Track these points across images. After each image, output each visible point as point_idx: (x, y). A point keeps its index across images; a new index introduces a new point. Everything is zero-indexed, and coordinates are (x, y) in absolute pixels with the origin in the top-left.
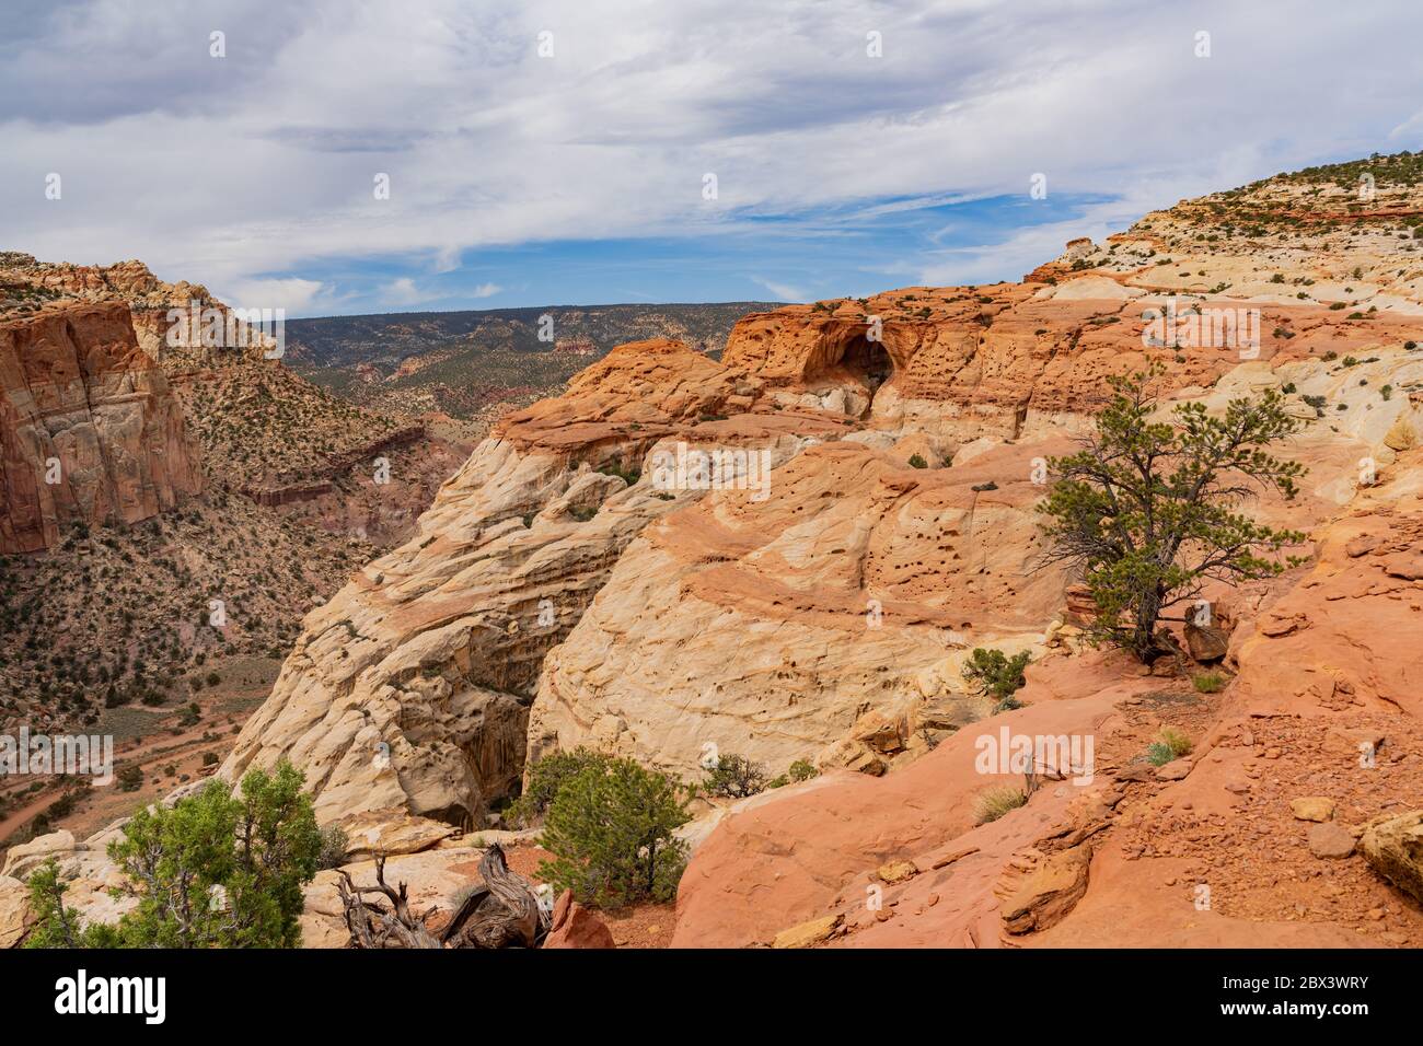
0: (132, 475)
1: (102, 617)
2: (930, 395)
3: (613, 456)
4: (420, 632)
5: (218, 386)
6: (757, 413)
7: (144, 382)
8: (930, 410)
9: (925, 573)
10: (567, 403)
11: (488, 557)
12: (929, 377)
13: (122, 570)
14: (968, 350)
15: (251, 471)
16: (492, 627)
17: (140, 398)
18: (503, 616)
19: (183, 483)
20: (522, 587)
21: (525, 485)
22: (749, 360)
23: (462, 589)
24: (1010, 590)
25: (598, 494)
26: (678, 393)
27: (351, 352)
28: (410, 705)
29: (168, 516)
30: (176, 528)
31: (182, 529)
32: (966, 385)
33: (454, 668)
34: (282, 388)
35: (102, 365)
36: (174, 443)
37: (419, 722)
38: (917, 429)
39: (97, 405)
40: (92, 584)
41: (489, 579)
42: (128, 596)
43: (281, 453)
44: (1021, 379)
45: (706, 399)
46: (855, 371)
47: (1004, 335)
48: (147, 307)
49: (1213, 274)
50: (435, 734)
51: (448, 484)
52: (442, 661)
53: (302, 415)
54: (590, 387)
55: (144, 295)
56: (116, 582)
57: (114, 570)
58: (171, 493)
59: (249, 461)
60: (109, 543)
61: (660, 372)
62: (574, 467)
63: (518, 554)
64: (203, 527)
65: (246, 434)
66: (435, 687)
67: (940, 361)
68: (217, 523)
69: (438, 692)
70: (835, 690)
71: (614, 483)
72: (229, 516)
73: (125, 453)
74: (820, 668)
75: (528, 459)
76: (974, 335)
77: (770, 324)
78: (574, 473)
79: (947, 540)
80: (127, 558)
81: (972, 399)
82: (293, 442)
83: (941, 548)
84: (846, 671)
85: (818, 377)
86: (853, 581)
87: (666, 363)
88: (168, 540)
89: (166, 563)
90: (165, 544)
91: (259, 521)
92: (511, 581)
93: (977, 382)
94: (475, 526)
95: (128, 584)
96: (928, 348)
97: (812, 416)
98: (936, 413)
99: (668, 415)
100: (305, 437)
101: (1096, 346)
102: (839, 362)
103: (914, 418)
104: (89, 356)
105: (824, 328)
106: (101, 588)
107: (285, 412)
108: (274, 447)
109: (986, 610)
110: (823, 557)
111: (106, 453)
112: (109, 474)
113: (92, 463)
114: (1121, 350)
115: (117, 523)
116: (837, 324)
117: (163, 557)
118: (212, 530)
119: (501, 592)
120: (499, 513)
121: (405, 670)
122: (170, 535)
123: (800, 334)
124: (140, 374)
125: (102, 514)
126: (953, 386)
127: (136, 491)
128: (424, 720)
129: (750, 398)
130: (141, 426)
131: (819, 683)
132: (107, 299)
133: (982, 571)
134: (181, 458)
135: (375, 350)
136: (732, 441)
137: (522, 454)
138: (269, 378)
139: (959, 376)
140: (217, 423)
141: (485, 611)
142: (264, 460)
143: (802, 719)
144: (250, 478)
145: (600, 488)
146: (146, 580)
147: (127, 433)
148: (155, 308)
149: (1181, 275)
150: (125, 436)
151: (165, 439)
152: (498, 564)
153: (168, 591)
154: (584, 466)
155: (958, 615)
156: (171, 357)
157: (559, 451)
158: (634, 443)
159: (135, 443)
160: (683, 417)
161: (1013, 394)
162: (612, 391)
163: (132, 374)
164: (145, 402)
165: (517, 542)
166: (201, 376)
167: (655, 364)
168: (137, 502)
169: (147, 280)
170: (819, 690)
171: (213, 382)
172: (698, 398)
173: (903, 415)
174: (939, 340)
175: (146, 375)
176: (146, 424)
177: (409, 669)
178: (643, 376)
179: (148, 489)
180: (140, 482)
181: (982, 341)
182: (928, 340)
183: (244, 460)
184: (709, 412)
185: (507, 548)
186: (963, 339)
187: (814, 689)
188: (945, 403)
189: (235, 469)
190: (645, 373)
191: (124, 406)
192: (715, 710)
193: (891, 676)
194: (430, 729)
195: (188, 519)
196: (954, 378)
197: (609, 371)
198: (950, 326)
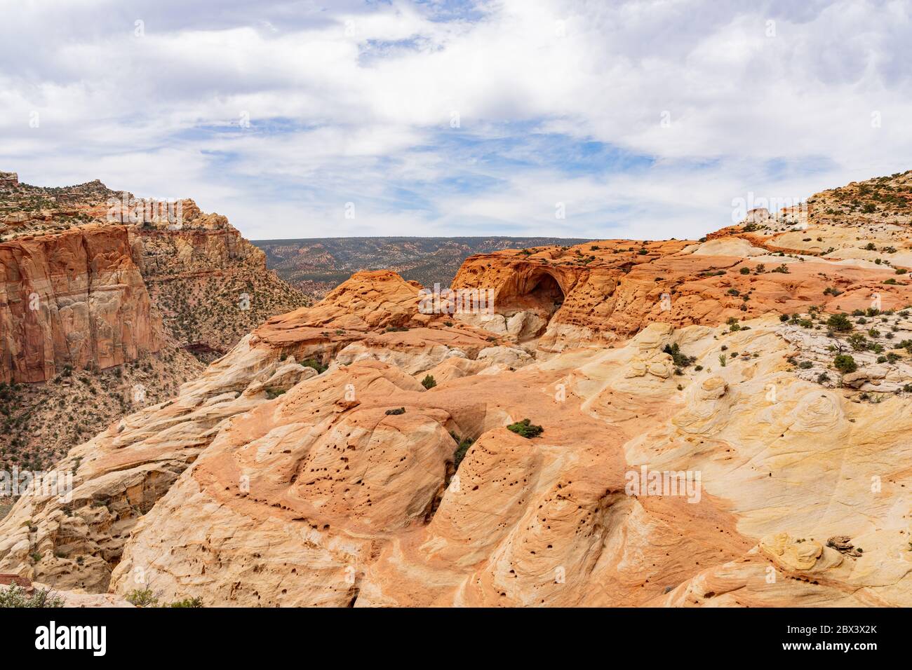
0: (107, 337)
1: (64, 430)
2: (575, 322)
3: (315, 353)
4: (110, 471)
5: (223, 280)
6: (430, 328)
7: (125, 278)
8: (574, 333)
9: (325, 478)
10: (306, 312)
11: (190, 420)
12: (576, 308)
13: (87, 399)
14: (608, 289)
15: (225, 337)
16: (168, 472)
17: (120, 288)
18: (182, 464)
19: (146, 345)
20: (203, 444)
21: (244, 369)
22: (467, 287)
23: (159, 442)
24: (369, 501)
25: (293, 379)
26: (380, 309)
27: (360, 260)
28: (67, 527)
29: (129, 365)
30: (132, 373)
31: (136, 375)
32: (599, 316)
33: (124, 501)
34: (262, 284)
35: (101, 265)
36: (142, 318)
37: (73, 539)
38: (563, 346)
39: (93, 291)
40: (65, 406)
41: (182, 436)
42: (86, 416)
43: (246, 327)
44: (635, 314)
45: (396, 315)
46: (544, 299)
47: (633, 280)
48: (190, 228)
49: (828, 241)
50: (86, 550)
51: (215, 363)
52: (113, 495)
53: (269, 302)
54: (331, 301)
55: (190, 221)
56: (81, 407)
57: (82, 398)
58: (134, 350)
59: (225, 330)
60: (85, 381)
61: (373, 293)
62: (283, 359)
63: (213, 419)
64: (151, 374)
65: (228, 313)
66: (97, 514)
67: (586, 296)
68: (162, 372)
69: (98, 519)
70: (228, 567)
71: (307, 372)
72: (172, 367)
73: (105, 323)
74: (223, 547)
75: (254, 350)
76: (615, 278)
77: (483, 263)
78: (282, 363)
79: (348, 453)
80: (93, 391)
81: (601, 327)
82: (256, 319)
83: (342, 459)
84: (237, 553)
85: (510, 302)
86: (285, 477)
87: (379, 288)
88: (124, 381)
89: (118, 396)
90: (121, 383)
91: (192, 372)
92: (196, 439)
93: (609, 314)
94: (201, 396)
95: (88, 408)
96: (579, 287)
97: (468, 333)
98: (578, 335)
99: (368, 325)
100: (265, 317)
101: (688, 293)
102: (531, 292)
103: (563, 338)
104: (94, 259)
105: (517, 267)
106: (70, 409)
107: (258, 300)
108: (243, 322)
109: (348, 516)
110: (277, 454)
111: (93, 323)
112: (93, 336)
113: (83, 328)
114: (704, 298)
115: (94, 368)
116: (528, 265)
117: (117, 392)
118: (156, 376)
119: (186, 447)
120: (221, 388)
121: (77, 500)
122: (126, 378)
123: (501, 271)
124: (123, 273)
125: (84, 362)
126: (592, 316)
127: (109, 347)
128: (77, 538)
129: (429, 317)
130: (119, 305)
131: (220, 560)
132: (113, 224)
133: (359, 482)
134: (146, 328)
135: (375, 259)
136: (398, 348)
137: (252, 347)
138: (256, 277)
139: (596, 309)
140: (215, 304)
141: (167, 460)
142: (234, 330)
143: (203, 587)
144: (223, 341)
145: (295, 375)
146: (101, 407)
147: (109, 309)
148: (194, 229)
149: (804, 240)
150: (107, 312)
151: (134, 315)
152: (196, 425)
153: (113, 415)
154: (291, 358)
155: (326, 517)
156: (198, 260)
157: (273, 346)
158: (333, 344)
159: (113, 316)
160: (377, 327)
161: (627, 326)
162: (339, 306)
163: (119, 272)
164: (123, 290)
165: (216, 410)
166: (214, 273)
167: (372, 287)
168: (108, 355)
169: (193, 211)
170: (218, 565)
171: (221, 278)
172: (390, 314)
173: (556, 335)
174: (589, 281)
175: (127, 274)
176: (123, 305)
177: (82, 499)
178: (360, 295)
179: (119, 346)
180: (112, 342)
181: (619, 284)
182: (581, 281)
183: (222, 330)
184: (397, 325)
185: (205, 415)
186: (606, 281)
187: (216, 564)
188: (585, 328)
189: (215, 335)
190: (362, 294)
191: (109, 293)
192: (166, 569)
193: (260, 562)
194: (81, 545)
195: (143, 368)
196: (593, 310)
197: (344, 290)
198: (599, 270)
